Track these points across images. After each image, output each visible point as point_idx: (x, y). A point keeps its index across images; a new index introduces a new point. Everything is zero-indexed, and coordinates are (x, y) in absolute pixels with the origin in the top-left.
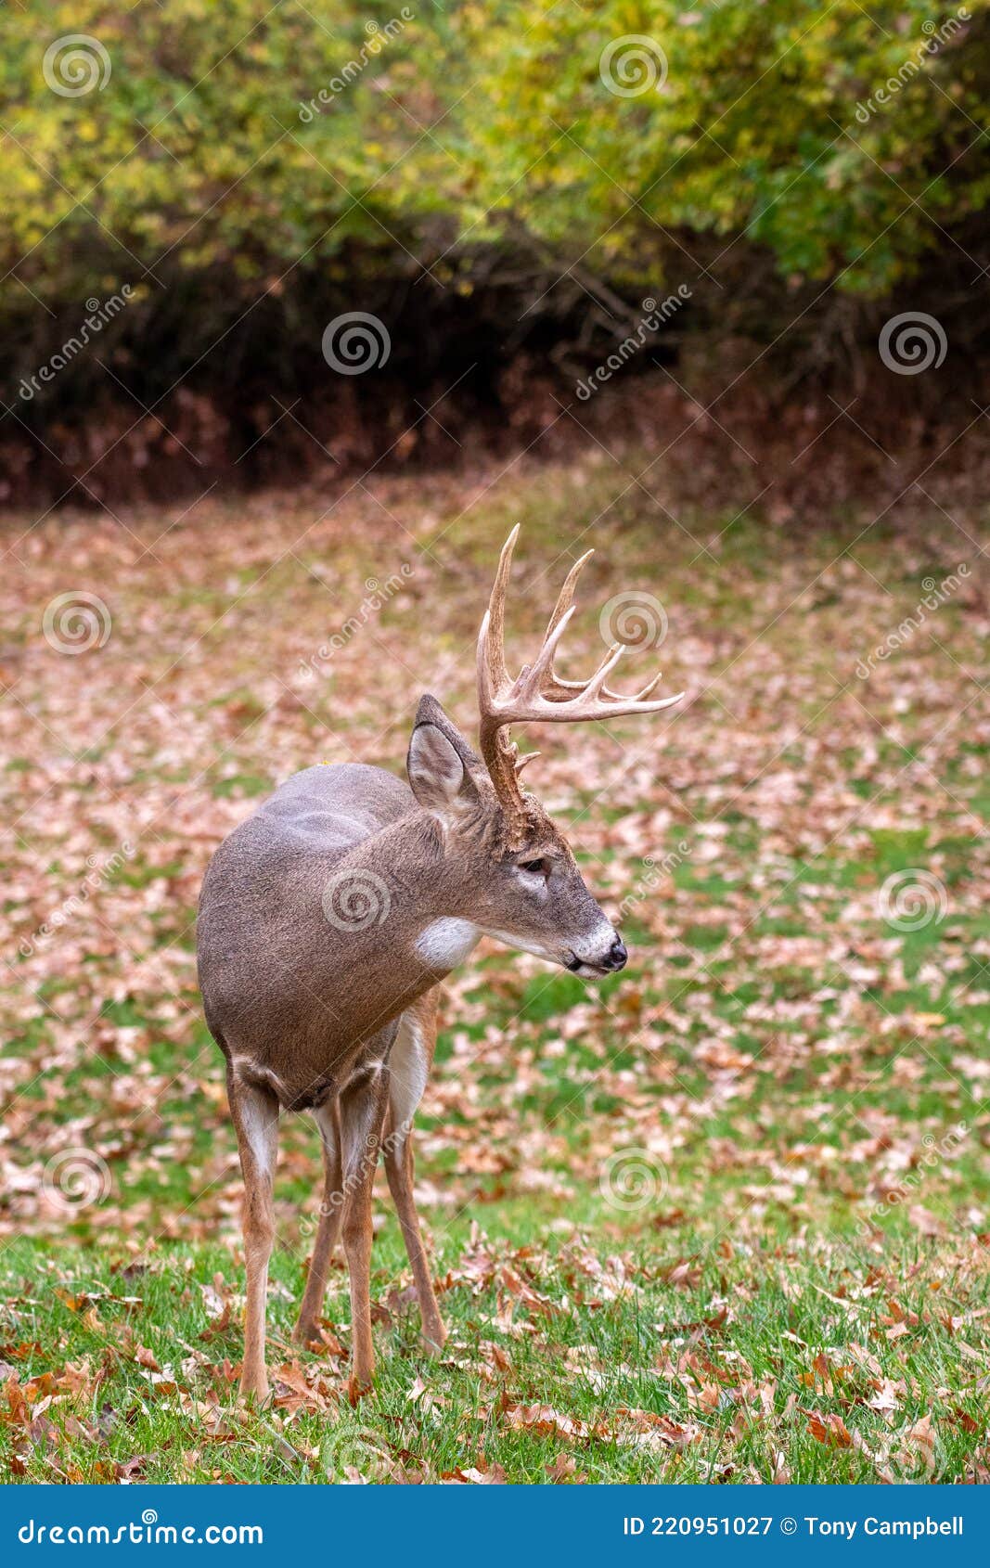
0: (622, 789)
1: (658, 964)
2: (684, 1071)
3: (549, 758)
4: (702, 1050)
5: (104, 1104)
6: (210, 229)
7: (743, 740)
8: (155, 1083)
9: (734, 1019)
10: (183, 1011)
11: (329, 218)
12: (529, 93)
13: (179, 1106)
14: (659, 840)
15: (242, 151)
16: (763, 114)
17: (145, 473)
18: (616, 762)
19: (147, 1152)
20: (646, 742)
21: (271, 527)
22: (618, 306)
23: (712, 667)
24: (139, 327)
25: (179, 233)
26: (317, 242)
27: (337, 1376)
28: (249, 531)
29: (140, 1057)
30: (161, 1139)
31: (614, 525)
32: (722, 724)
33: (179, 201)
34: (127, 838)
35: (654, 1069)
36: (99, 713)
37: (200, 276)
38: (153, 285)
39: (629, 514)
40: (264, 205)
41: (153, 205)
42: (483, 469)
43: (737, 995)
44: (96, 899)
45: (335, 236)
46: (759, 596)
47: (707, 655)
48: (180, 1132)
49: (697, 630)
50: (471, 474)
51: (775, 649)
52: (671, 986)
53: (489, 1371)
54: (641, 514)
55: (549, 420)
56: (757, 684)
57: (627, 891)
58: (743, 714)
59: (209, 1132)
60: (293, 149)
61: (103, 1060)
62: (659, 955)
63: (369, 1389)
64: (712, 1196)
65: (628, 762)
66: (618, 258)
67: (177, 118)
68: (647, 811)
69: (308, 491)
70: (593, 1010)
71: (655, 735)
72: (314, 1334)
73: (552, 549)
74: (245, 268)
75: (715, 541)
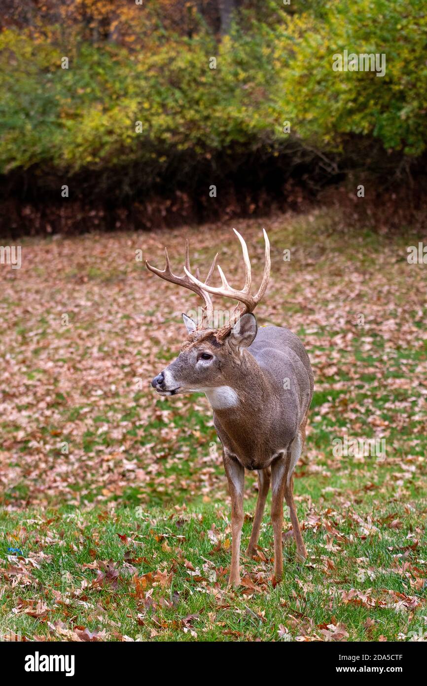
0: (334, 325)
1: (352, 388)
2: (364, 427)
3: (309, 314)
4: (370, 419)
5: (158, 438)
6: (187, 137)
7: (375, 308)
8: (176, 430)
9: (381, 408)
10: (185, 404)
11: (226, 133)
12: (298, 88)
13: (185, 439)
14: (349, 343)
15: (197, 111)
16: (377, 95)
17: (165, 218)
18: (332, 316)
19: (174, 456)
20: (342, 309)
21: (208, 236)
22: (326, 160)
23: (363, 283)
24: (164, 170)
25: (176, 138)
26: (223, 141)
27: (265, 571)
28: (200, 237)
29: (170, 421)
30: (179, 451)
31: (326, 234)
32: (368, 302)
33: (177, 128)
34: (163, 342)
35: (354, 427)
36: (152, 299)
37: (184, 153)
38: (168, 156)
39: (331, 231)
40: (204, 129)
41: (168, 129)
42: (278, 217)
43: (381, 399)
44: (153, 364)
45: (228, 139)
46: (377, 259)
47: (361, 278)
48: (185, 449)
49: (357, 270)
50: (274, 218)
51: (384, 276)
52: (357, 395)
53: (326, 569)
54: (334, 230)
55: (300, 200)
56: (379, 289)
57: (339, 361)
58: (375, 299)
59: (195, 449)
60: (214, 110)
61: (157, 422)
62: (352, 385)
63: (281, 581)
64: (382, 476)
65: (336, 316)
66: (328, 144)
67: (176, 101)
68: (344, 333)
69: (219, 224)
70: (330, 405)
71: (345, 306)
72: (254, 552)
73: (304, 243)
74: (198, 150)
75: (360, 240)
